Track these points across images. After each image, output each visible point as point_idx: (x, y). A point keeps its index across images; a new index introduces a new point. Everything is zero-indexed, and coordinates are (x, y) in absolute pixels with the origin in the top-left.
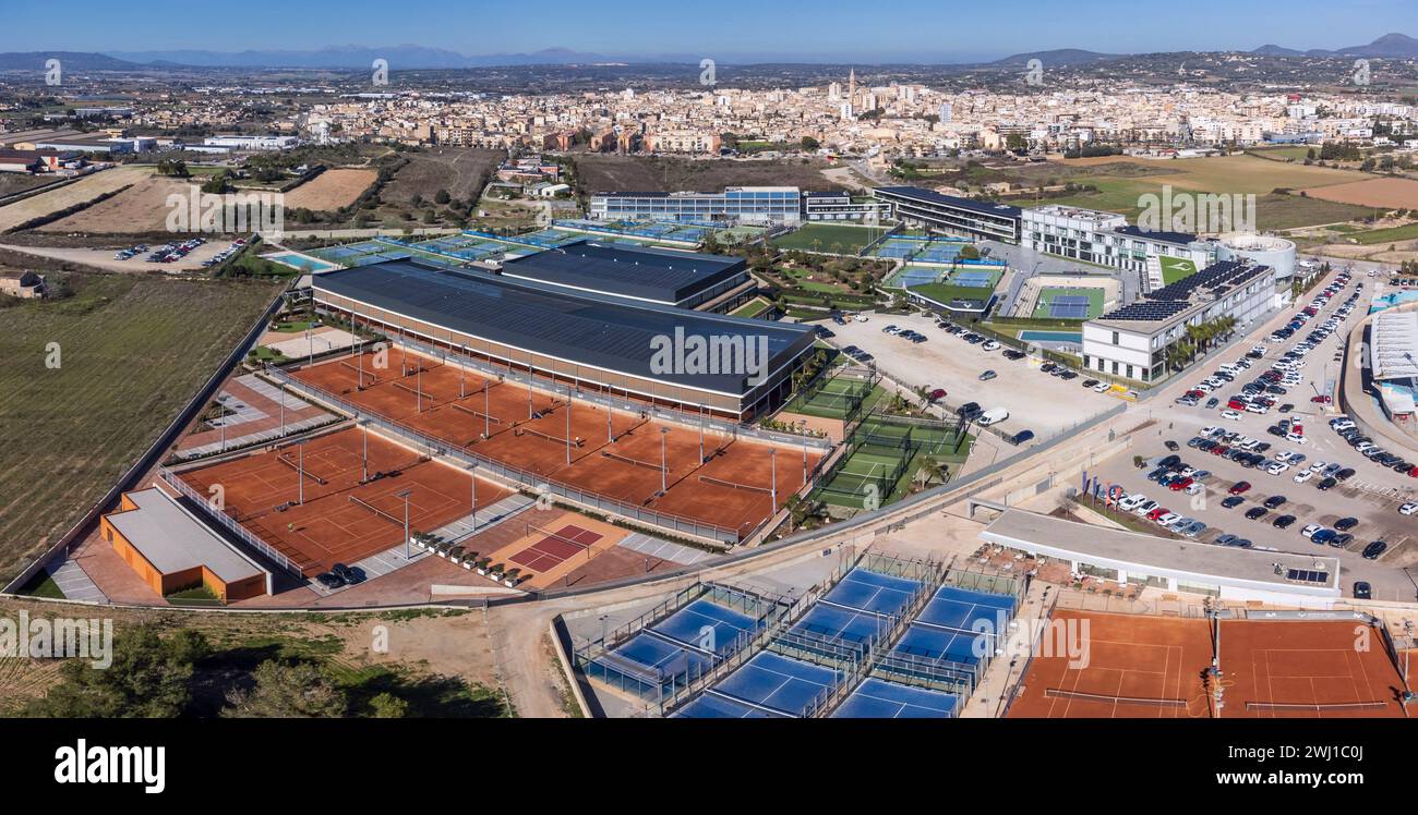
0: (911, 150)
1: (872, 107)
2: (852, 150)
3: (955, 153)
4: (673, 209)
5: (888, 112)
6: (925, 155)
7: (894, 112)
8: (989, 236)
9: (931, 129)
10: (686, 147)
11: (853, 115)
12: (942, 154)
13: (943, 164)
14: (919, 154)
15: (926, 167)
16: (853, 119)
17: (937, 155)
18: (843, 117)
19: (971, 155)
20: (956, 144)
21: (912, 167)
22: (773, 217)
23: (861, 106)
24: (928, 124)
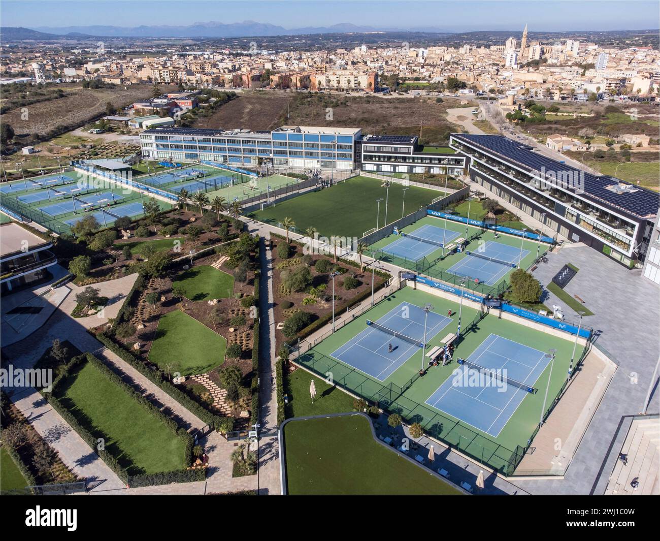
0: (549, 93)
1: (537, 57)
2: (492, 91)
3: (595, 98)
4: (220, 149)
5: (550, 62)
6: (563, 98)
7: (555, 61)
8: (584, 238)
9: (583, 75)
10: (344, 85)
11: (516, 64)
12: (582, 98)
13: (580, 107)
14: (557, 97)
15: (556, 110)
16: (515, 67)
17: (576, 99)
18: (507, 65)
19: (613, 101)
20: (598, 89)
21: (540, 110)
22: (325, 165)
23: (527, 57)
24: (581, 71)
